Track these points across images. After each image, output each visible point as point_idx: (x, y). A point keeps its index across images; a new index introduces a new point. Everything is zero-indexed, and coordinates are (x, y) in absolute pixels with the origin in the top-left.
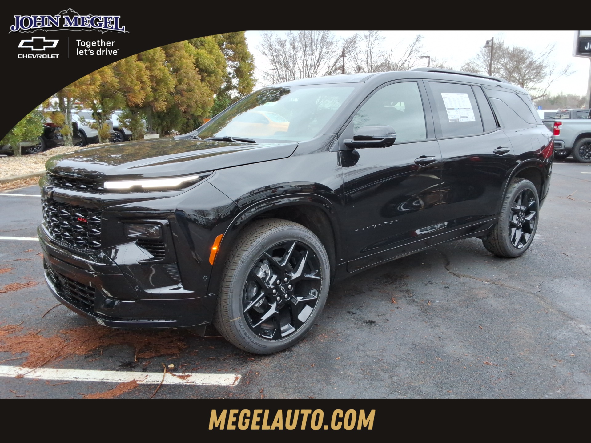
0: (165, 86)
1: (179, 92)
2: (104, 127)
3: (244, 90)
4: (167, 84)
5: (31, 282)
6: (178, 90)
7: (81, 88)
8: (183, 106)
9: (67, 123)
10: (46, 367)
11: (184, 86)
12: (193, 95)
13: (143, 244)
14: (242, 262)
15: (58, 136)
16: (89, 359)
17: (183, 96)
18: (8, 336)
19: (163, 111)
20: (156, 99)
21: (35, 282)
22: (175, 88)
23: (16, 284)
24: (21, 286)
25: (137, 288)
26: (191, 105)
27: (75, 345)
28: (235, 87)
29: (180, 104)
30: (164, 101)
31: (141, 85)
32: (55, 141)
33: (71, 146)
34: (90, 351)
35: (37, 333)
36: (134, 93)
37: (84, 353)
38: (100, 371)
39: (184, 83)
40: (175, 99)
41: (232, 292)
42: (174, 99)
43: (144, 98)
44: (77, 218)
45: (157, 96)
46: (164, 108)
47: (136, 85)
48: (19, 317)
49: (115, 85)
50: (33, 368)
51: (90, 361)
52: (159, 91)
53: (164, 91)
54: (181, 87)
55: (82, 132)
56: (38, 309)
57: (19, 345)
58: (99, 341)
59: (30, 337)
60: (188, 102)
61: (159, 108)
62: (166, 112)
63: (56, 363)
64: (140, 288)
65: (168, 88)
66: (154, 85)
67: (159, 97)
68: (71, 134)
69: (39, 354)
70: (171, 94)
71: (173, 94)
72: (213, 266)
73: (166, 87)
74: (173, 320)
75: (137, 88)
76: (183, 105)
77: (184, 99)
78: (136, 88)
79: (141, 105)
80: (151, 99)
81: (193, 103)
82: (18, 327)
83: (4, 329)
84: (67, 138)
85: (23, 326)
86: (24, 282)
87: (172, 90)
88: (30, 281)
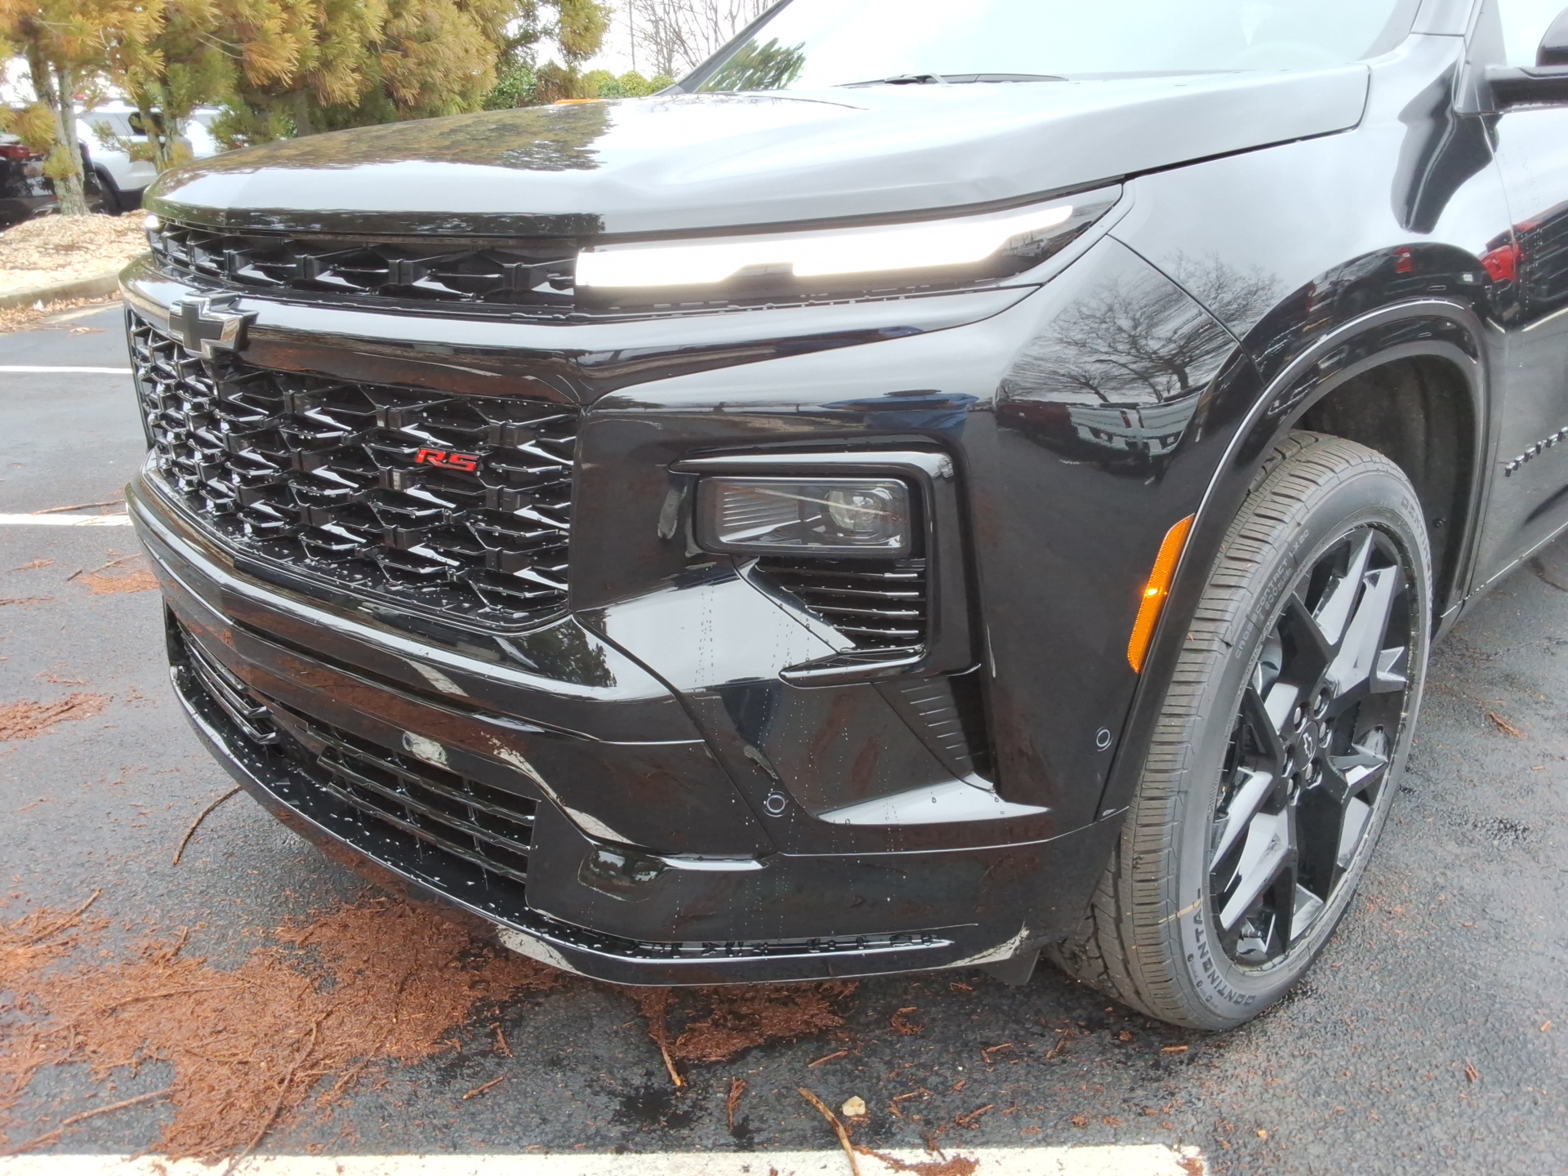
0: (353, 22)
1: (395, 43)
2: (174, 156)
3: (578, 38)
4: (357, 17)
5: (81, 697)
6: (393, 38)
7: (104, 20)
8: (410, 86)
9: (64, 142)
10: (281, 1149)
11: (409, 23)
12: (436, 51)
13: (791, 580)
14: (1228, 645)
15: (32, 186)
16: (463, 1085)
17: (405, 56)
18: (51, 973)
19: (351, 103)
20: (326, 64)
21: (94, 695)
22: (384, 28)
23: (22, 708)
24: (46, 715)
25: (776, 803)
26: (434, 84)
27: (369, 1008)
28: (547, 32)
29: (400, 82)
30: (353, 71)
31: (285, 16)
32: (25, 202)
33: (82, 215)
34: (447, 1033)
35: (179, 949)
36: (265, 41)
37: (425, 1049)
38: (542, 1157)
39: (408, 11)
40: (385, 63)
41: (1186, 792)
42: (380, 64)
43: (297, 59)
44: (407, 451)
45: (332, 52)
46: (353, 91)
47: (269, 17)
48: (75, 864)
49: (208, 15)
50: (217, 1161)
51: (471, 1097)
52: (334, 37)
53: (351, 38)
54: (402, 24)
55: (102, 174)
56: (143, 820)
57: (118, 1022)
58: (464, 977)
59: (152, 970)
60: (423, 74)
61: (338, 93)
62: (357, 105)
63: (318, 1121)
64: (792, 803)
65: (363, 30)
66: (323, 19)
67: (335, 57)
68: (77, 175)
69: (225, 1070)
70: (368, 50)
71: (376, 50)
72: (1140, 675)
73: (356, 27)
74: (927, 936)
75: (273, 26)
76: (410, 83)
77: (411, 62)
78: (268, 24)
79: (287, 80)
80: (312, 64)
81: (438, 76)
82: (84, 916)
83: (26, 932)
84: (68, 190)
85: (104, 909)
86: (52, 698)
87: (376, 35)
88: (75, 690)
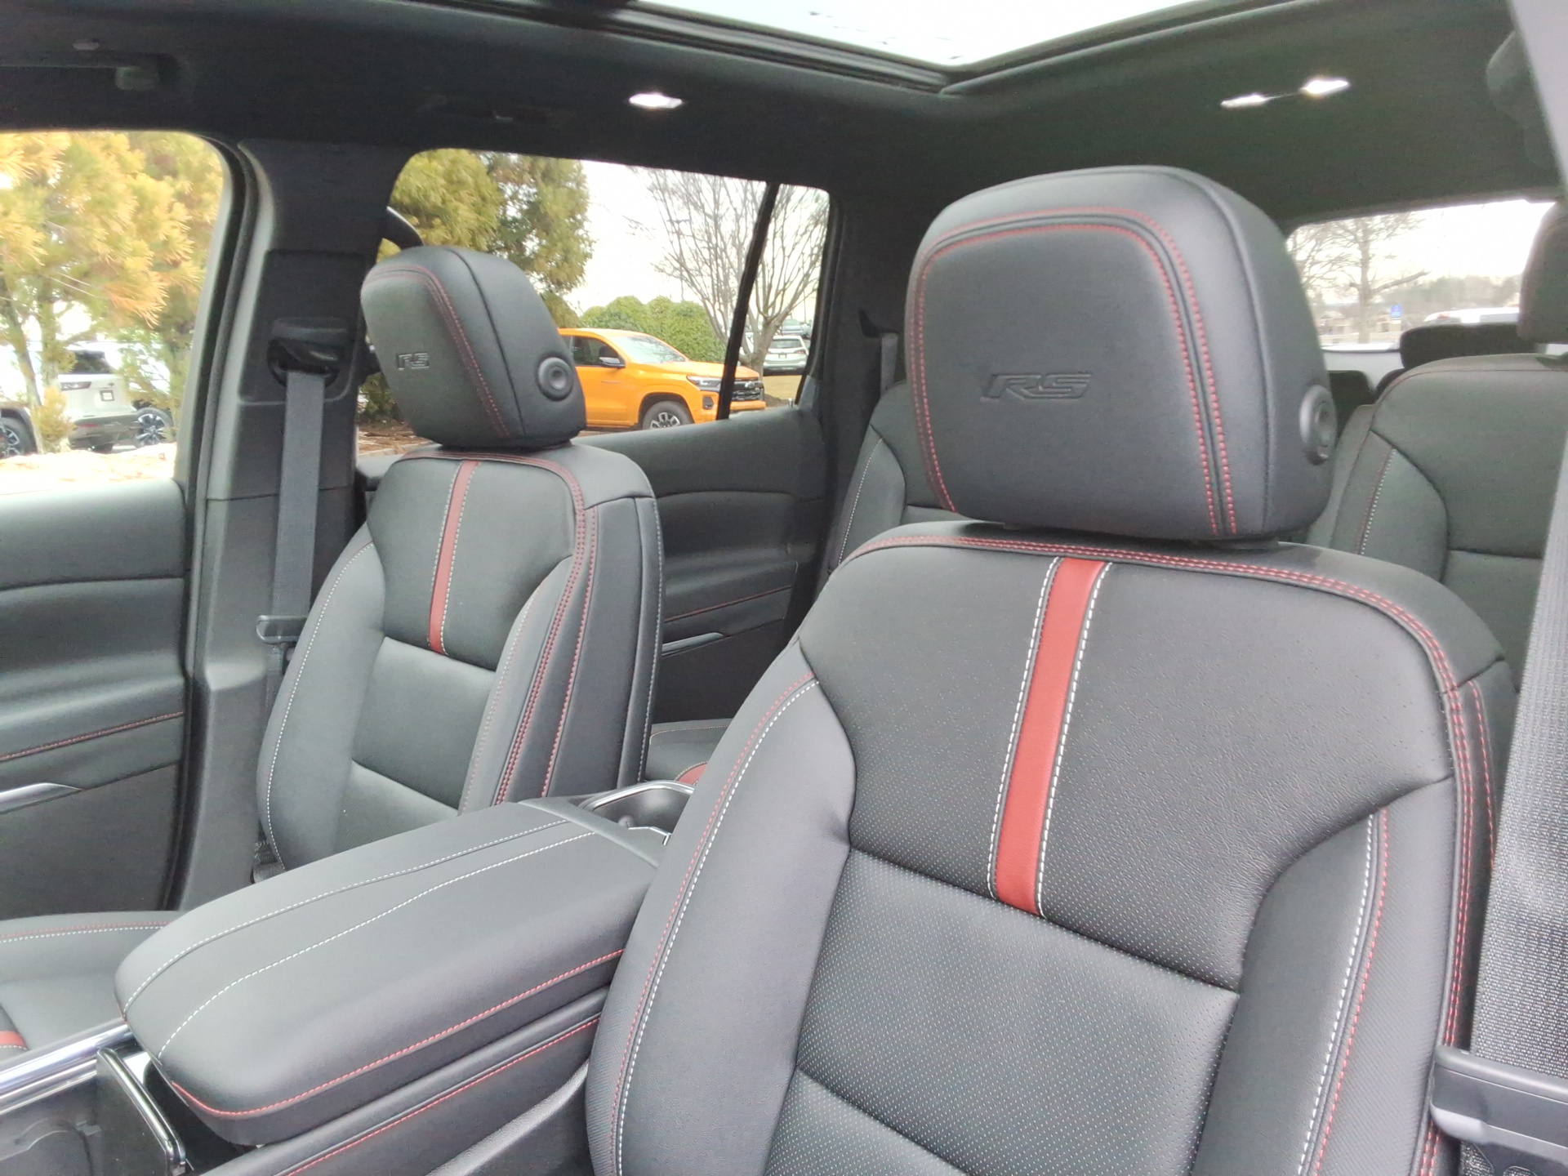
31: (154, 253)
36: (129, 281)
43: (164, 298)
75: (137, 264)
78: (131, 263)
